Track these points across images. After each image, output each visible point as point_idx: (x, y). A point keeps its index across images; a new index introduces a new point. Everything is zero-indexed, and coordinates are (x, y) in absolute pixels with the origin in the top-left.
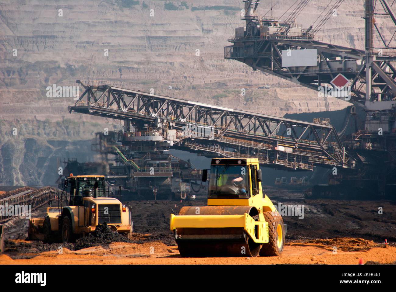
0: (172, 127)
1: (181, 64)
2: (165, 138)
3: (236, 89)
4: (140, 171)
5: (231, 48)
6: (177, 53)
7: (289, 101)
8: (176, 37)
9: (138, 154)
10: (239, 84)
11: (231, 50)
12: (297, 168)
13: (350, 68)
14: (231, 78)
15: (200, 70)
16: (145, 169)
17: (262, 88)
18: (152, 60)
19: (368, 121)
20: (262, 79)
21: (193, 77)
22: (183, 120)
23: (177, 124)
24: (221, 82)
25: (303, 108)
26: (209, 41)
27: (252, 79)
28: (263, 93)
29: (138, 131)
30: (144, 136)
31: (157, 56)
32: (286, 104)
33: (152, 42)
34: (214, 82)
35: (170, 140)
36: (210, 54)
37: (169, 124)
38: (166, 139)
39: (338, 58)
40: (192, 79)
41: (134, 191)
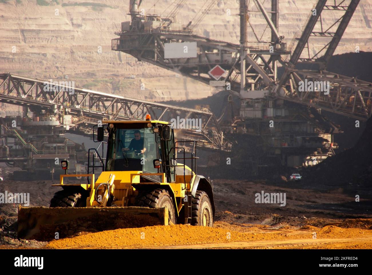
0: (67, 113)
1: (53, 56)
2: (61, 122)
3: (104, 79)
4: (38, 153)
5: (118, 41)
6: (50, 45)
7: (153, 90)
8: (49, 30)
9: (36, 137)
10: (107, 74)
11: (117, 42)
12: (180, 151)
13: (227, 60)
14: (99, 69)
15: (71, 61)
16: (42, 151)
17: (128, 78)
18: (26, 51)
19: (243, 108)
20: (128, 70)
21: (65, 68)
22: (77, 106)
23: (72, 110)
24: (90, 72)
25: (165, 96)
26: (79, 35)
27: (119, 70)
28: (129, 83)
29: (36, 116)
30: (42, 120)
31: (30, 47)
32: (150, 93)
33: (25, 34)
34: (84, 72)
35: (66, 125)
36: (80, 46)
37: (65, 110)
38: (63, 124)
39: (215, 51)
40: (63, 69)
41: (32, 171)
